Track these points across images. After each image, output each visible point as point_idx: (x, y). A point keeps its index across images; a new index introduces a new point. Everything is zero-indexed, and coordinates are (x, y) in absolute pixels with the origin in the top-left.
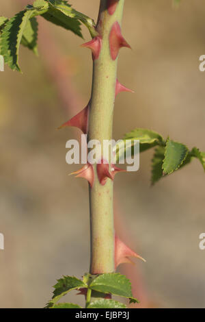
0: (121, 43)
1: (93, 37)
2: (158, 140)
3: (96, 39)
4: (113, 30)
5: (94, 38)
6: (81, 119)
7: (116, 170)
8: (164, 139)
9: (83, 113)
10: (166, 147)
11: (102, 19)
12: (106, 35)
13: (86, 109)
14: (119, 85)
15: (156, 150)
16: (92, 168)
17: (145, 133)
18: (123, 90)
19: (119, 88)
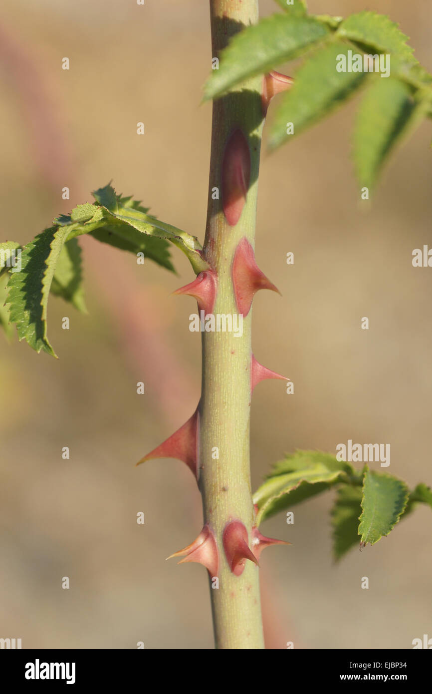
0: (258, 281)
1: (198, 274)
2: (344, 474)
3: (205, 276)
4: (238, 256)
5: (201, 275)
6: (184, 442)
7: (263, 542)
8: (357, 472)
9: (186, 431)
10: (364, 488)
11: (215, 235)
12: (224, 268)
13: (194, 419)
14: (259, 367)
15: (340, 492)
16: (213, 541)
17: (317, 460)
18: (266, 377)
19: (258, 373)
